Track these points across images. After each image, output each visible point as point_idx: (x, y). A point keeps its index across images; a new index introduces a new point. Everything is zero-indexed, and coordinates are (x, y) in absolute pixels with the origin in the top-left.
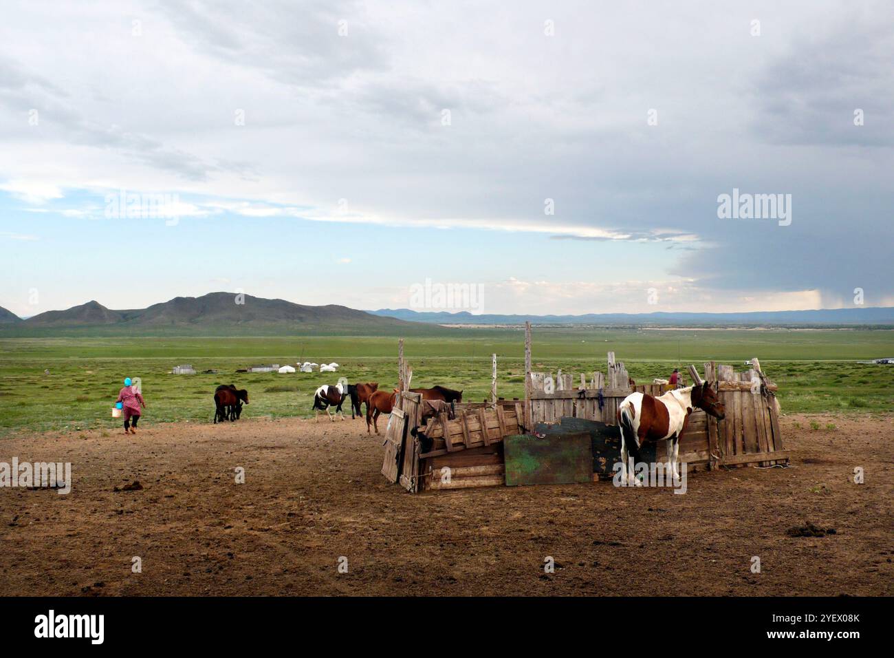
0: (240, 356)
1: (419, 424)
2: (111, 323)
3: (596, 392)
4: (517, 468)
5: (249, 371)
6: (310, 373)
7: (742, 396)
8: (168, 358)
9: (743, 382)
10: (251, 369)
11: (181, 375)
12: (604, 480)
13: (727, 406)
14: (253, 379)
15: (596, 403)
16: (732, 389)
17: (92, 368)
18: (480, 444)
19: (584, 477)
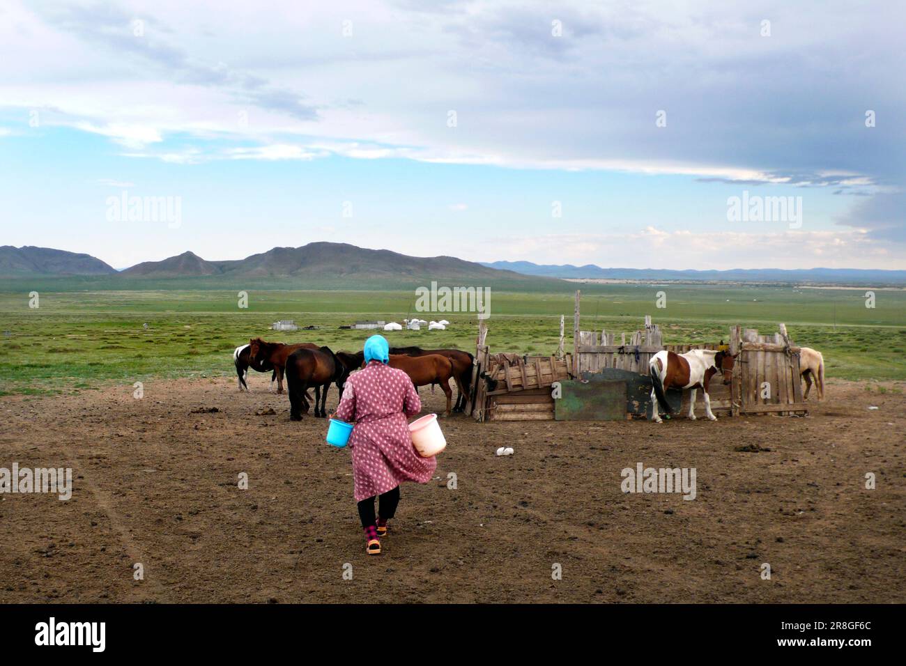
0: (344, 311)
1: (487, 369)
2: (208, 275)
3: (633, 348)
4: (565, 407)
5: (352, 327)
6: (418, 331)
7: (765, 355)
8: (266, 313)
9: (767, 344)
10: (355, 325)
11: (282, 331)
12: (636, 419)
13: (750, 363)
14: (358, 336)
15: (633, 357)
16: (756, 349)
17: (189, 323)
18: (535, 387)
19: (619, 415)
